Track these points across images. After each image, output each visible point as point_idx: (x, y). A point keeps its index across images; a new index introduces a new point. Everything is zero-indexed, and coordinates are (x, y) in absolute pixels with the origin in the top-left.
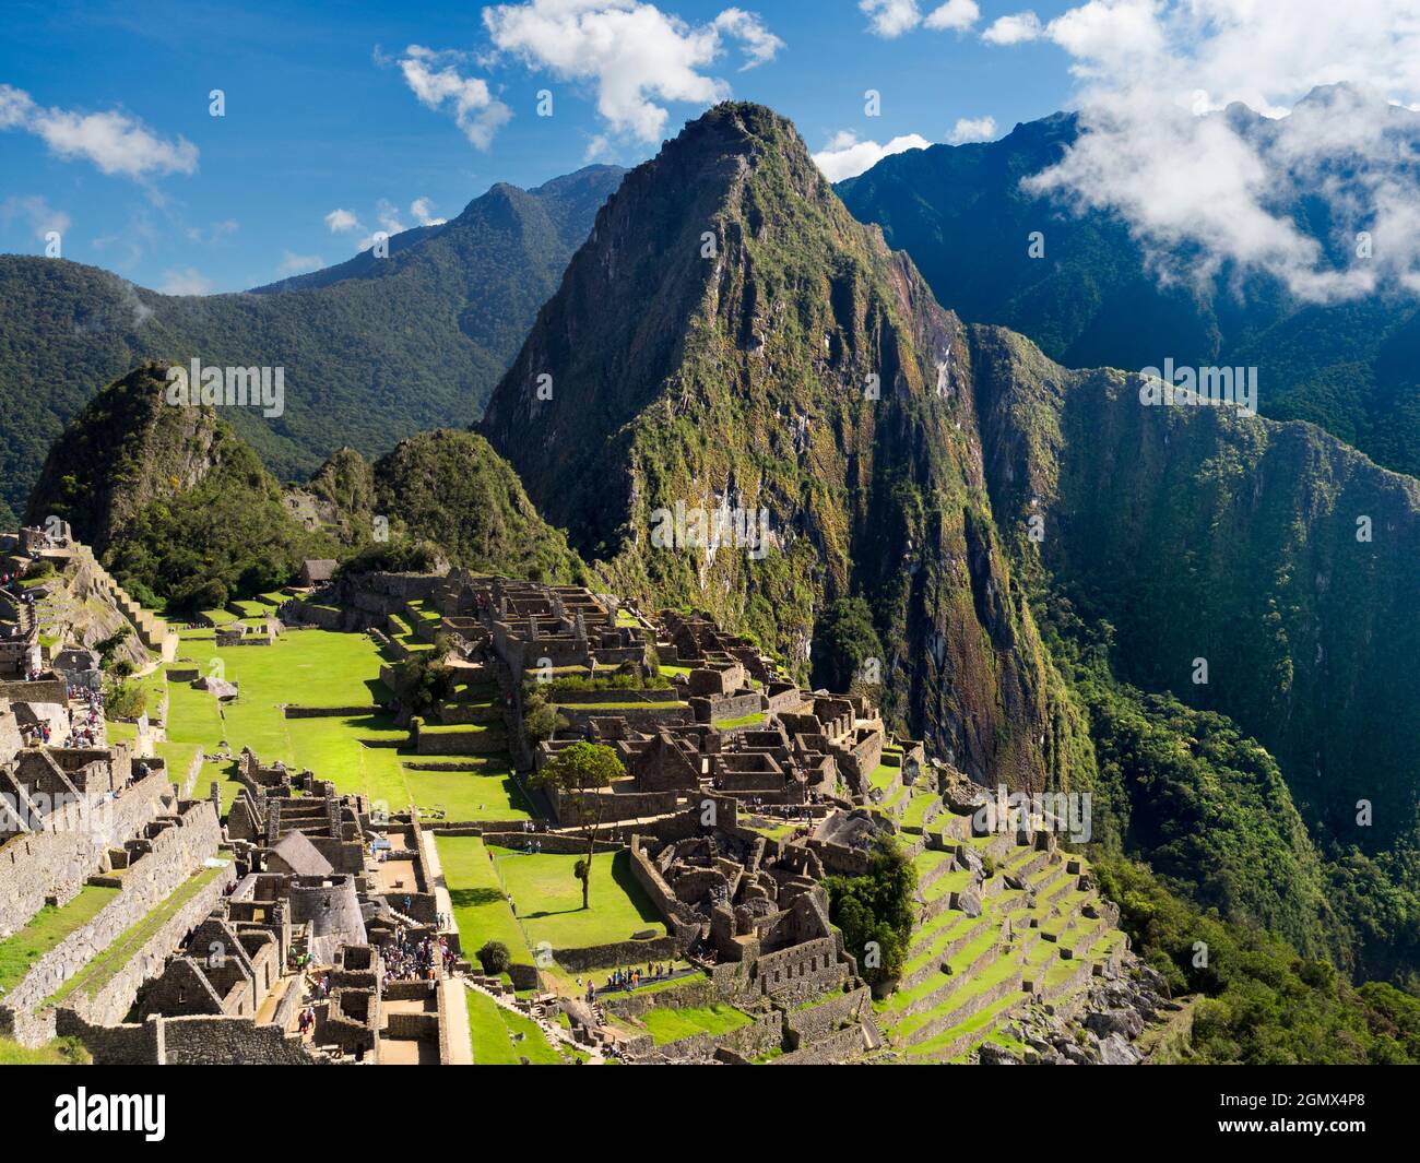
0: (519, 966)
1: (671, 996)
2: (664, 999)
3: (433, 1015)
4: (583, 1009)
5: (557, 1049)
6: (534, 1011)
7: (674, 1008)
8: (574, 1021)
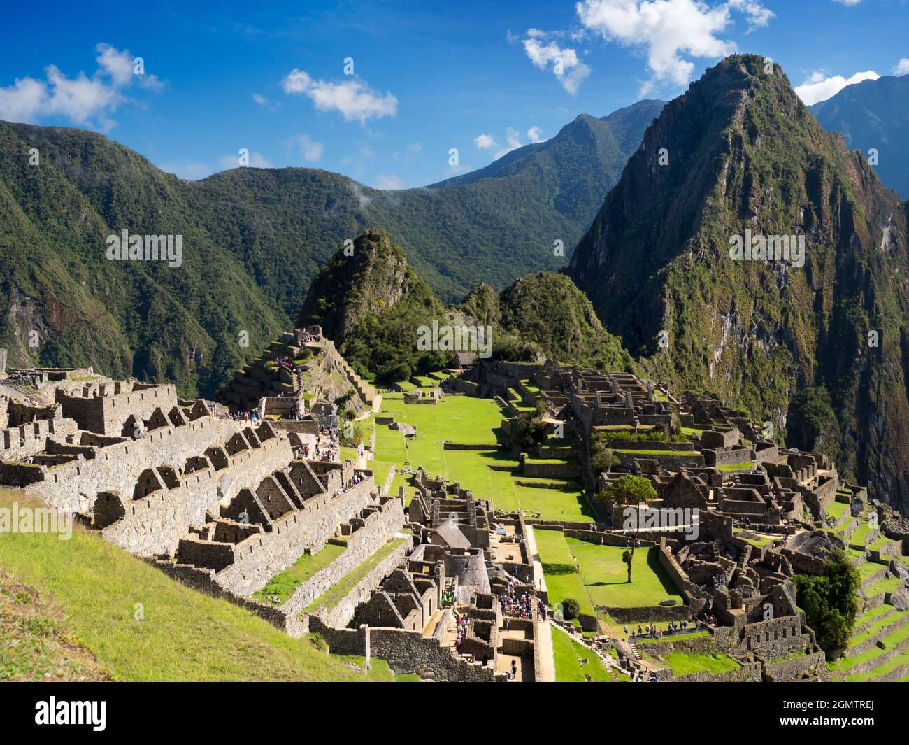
0: (585, 616)
1: (685, 645)
2: (680, 646)
3: (530, 641)
4: (627, 647)
5: (609, 671)
6: (595, 645)
7: (687, 653)
8: (621, 655)
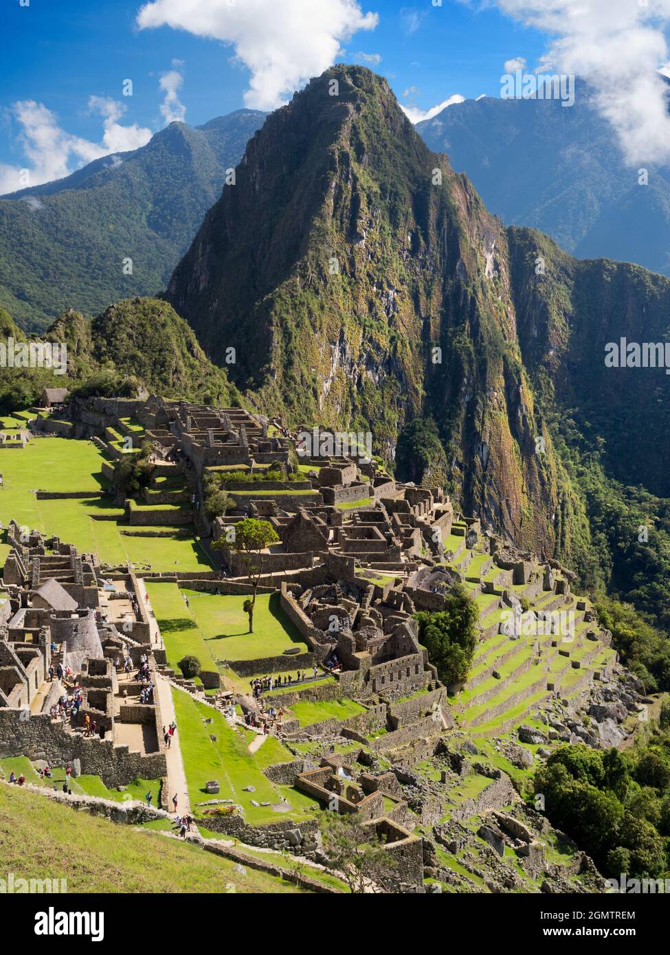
0: (207, 673)
1: (310, 693)
2: (306, 694)
3: (151, 706)
4: (251, 701)
5: (234, 729)
6: (218, 703)
7: (313, 701)
